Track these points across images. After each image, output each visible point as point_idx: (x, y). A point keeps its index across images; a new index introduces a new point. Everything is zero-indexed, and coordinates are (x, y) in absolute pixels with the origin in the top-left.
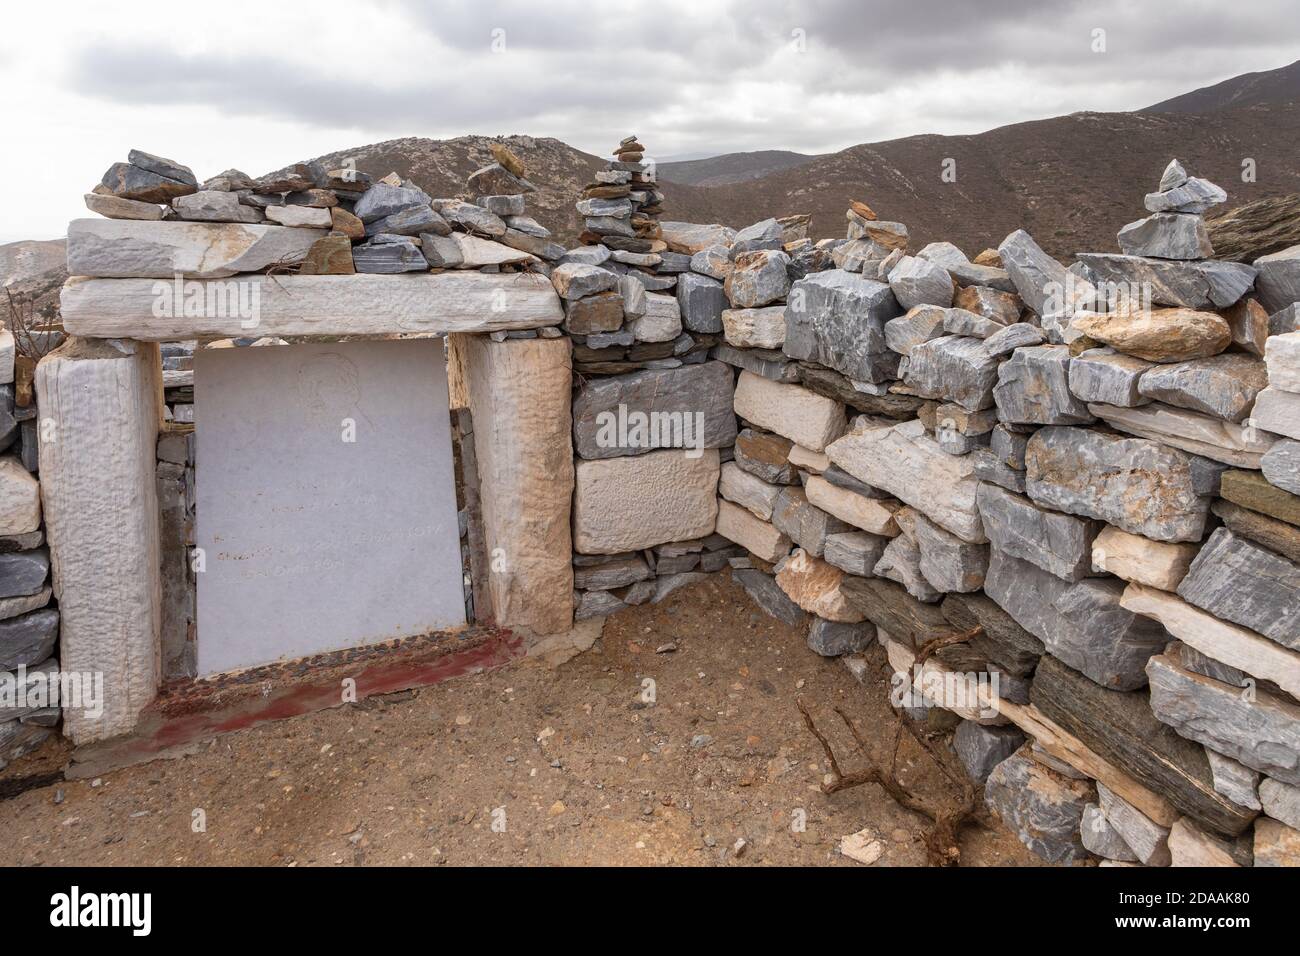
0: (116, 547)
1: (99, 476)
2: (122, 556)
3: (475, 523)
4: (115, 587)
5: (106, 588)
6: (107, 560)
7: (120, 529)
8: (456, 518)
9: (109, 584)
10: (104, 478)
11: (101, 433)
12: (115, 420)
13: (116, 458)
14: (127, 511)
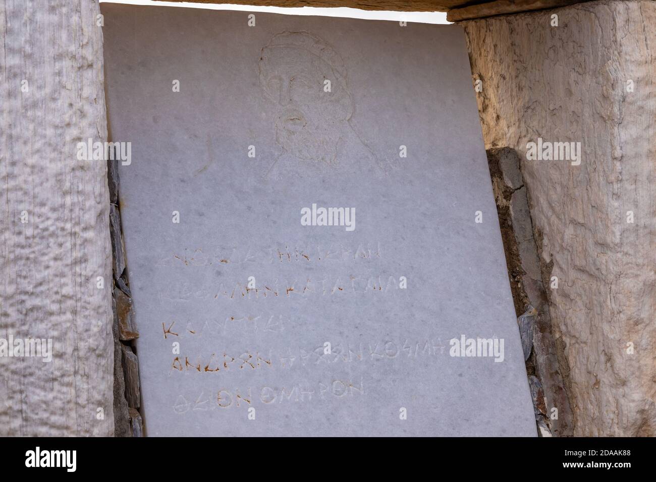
0: (70, 303)
1: (45, 163)
2: (80, 322)
3: (543, 337)
4: (66, 379)
5: (54, 380)
6: (55, 326)
7: (78, 269)
8: (516, 328)
9: (57, 373)
10: (53, 168)
11: (49, 79)
12: (73, 57)
13: (74, 132)
14: (90, 234)
